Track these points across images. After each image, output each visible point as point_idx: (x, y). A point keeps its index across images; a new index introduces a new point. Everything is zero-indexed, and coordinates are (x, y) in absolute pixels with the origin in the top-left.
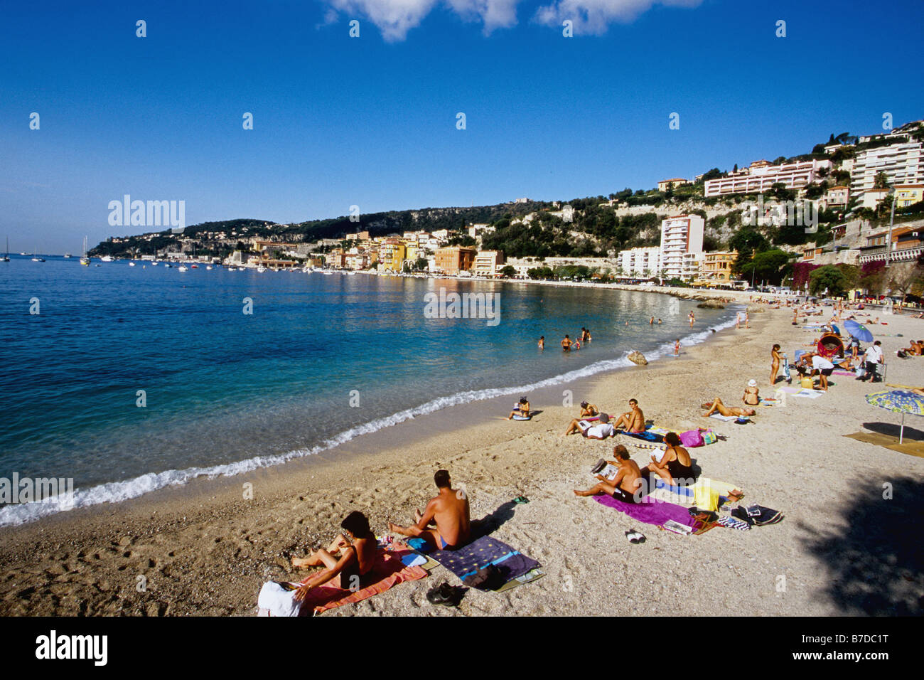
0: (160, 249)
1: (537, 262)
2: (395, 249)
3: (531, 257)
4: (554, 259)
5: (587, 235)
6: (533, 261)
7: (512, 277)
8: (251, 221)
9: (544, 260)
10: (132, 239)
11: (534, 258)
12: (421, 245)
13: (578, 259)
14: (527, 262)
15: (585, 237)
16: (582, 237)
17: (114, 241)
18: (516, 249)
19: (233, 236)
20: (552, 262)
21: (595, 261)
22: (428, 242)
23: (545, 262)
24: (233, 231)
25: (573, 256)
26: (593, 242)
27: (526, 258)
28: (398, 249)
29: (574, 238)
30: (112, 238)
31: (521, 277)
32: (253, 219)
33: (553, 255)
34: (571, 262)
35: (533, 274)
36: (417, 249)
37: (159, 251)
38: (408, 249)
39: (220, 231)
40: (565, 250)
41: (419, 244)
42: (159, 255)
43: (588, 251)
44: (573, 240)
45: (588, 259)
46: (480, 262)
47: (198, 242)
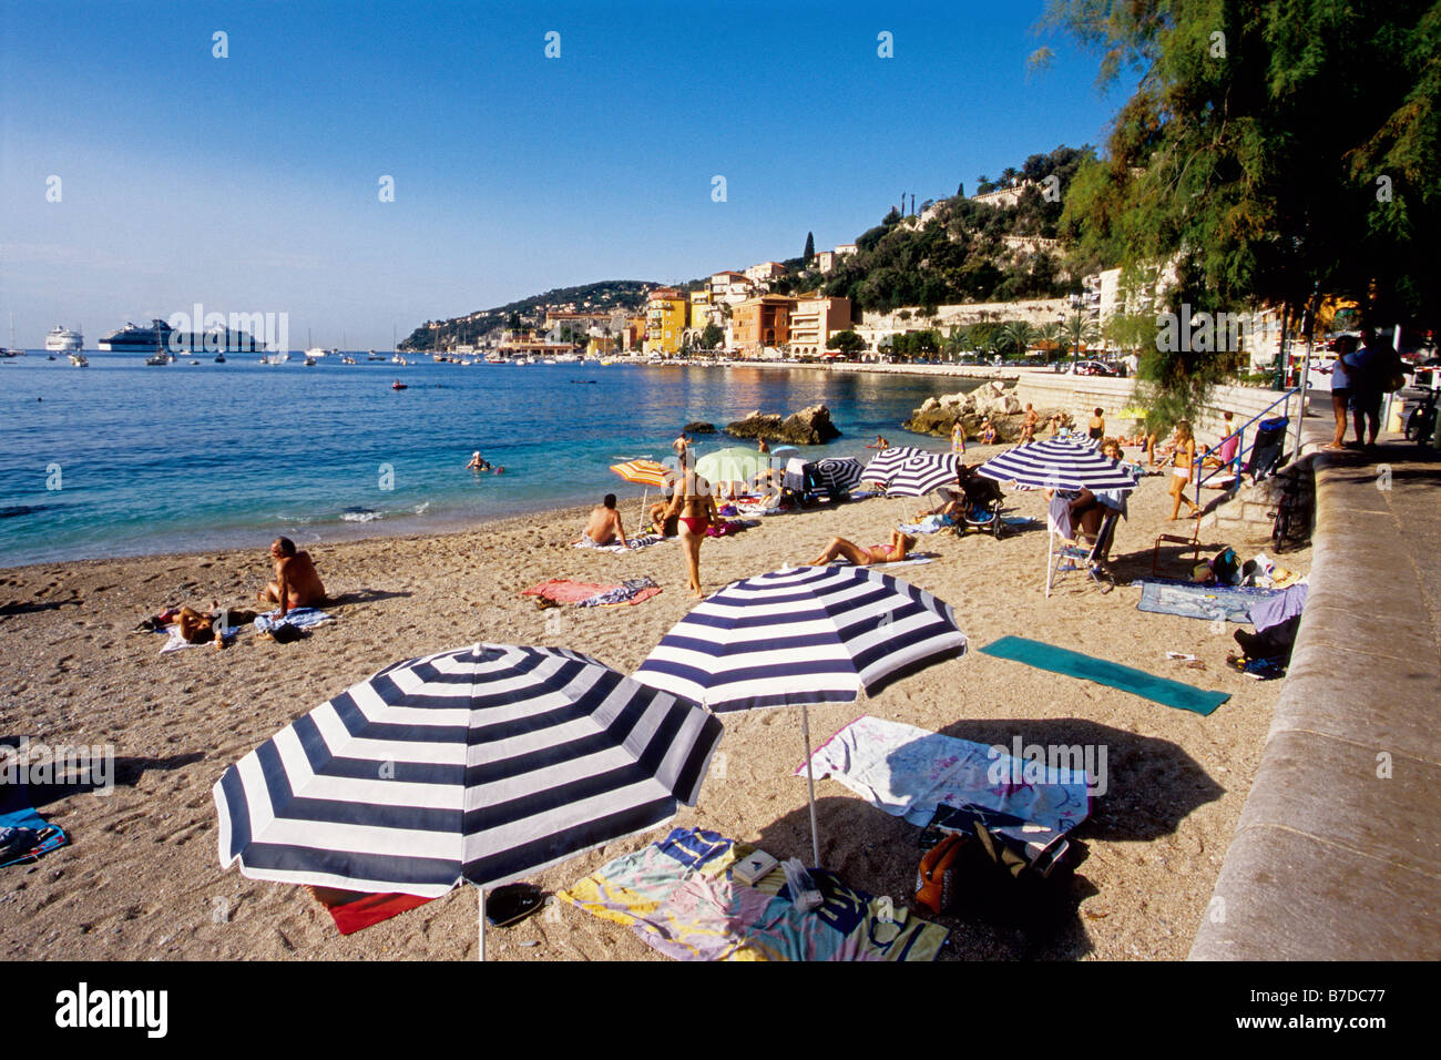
0: (481, 335)
1: (921, 320)
2: (666, 309)
3: (908, 309)
4: (957, 308)
5: (1043, 243)
6: (913, 318)
7: (855, 358)
8: (621, 283)
9: (935, 313)
10: (452, 322)
11: (913, 310)
12: (716, 298)
13: (1010, 306)
14: (899, 321)
15: (1037, 247)
16: (1030, 249)
17: (432, 327)
18: (877, 291)
19: (585, 308)
20: (952, 316)
21: (1050, 309)
22: (729, 292)
23: (938, 317)
24: (588, 300)
25: (1001, 299)
26: (1056, 259)
27: (899, 311)
28: (671, 309)
29: (1012, 252)
30: (429, 322)
31: (873, 358)
32: (623, 279)
33: (957, 300)
34: (995, 315)
35: (900, 348)
36: (709, 307)
37: (480, 338)
38: (694, 308)
39: (567, 303)
40: (986, 284)
41: (713, 295)
42: (480, 344)
43: (1041, 283)
44: (1007, 258)
45: (1032, 303)
46: (802, 325)
47: (533, 322)
